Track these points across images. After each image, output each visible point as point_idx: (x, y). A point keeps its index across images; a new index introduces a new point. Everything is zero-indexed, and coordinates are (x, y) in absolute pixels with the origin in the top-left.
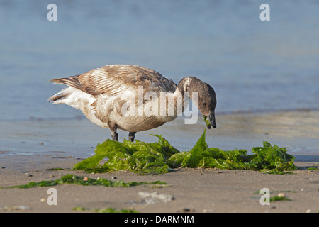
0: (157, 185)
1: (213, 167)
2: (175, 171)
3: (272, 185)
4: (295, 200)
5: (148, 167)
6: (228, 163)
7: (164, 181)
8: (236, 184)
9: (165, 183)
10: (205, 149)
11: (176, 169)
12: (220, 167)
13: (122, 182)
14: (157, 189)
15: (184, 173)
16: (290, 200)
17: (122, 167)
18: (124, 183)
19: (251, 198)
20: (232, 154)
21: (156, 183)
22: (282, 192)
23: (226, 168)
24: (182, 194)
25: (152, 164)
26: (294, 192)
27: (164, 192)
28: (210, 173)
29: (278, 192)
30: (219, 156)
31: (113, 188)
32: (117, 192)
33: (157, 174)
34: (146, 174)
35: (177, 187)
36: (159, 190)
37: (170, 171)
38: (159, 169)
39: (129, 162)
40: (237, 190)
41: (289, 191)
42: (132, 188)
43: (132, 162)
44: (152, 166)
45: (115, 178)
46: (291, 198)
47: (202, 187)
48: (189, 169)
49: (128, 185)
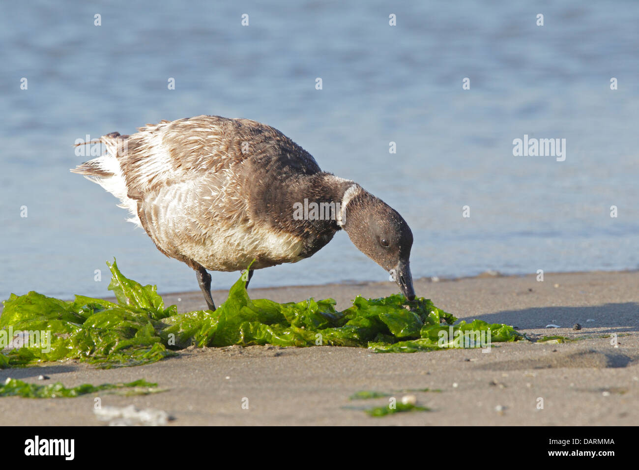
0: (137, 389)
1: (263, 343)
2: (178, 356)
3: (390, 378)
4: (438, 411)
5: (120, 350)
6: (293, 332)
7: (153, 380)
8: (311, 379)
9: (155, 385)
10: (244, 304)
11: (182, 352)
12: (277, 342)
13: (59, 387)
14: (136, 399)
15: (199, 359)
16: (427, 410)
17: (63, 352)
18: (63, 390)
19: (343, 408)
20: (301, 313)
21: (134, 385)
22: (411, 392)
23: (292, 344)
24: (191, 408)
25: (128, 342)
26: (439, 391)
27: (152, 406)
28: (255, 356)
29: (401, 394)
30: (275, 318)
31: (40, 402)
32: (47, 410)
33: (140, 364)
34: (114, 365)
35: (181, 391)
36: (142, 399)
37: (167, 357)
38: (143, 354)
39: (77, 341)
40: (312, 392)
41: (426, 390)
42: (83, 398)
43: (85, 342)
44: (128, 347)
45: (46, 378)
46: (430, 405)
47: (236, 390)
48: (210, 350)
49: (73, 393)
